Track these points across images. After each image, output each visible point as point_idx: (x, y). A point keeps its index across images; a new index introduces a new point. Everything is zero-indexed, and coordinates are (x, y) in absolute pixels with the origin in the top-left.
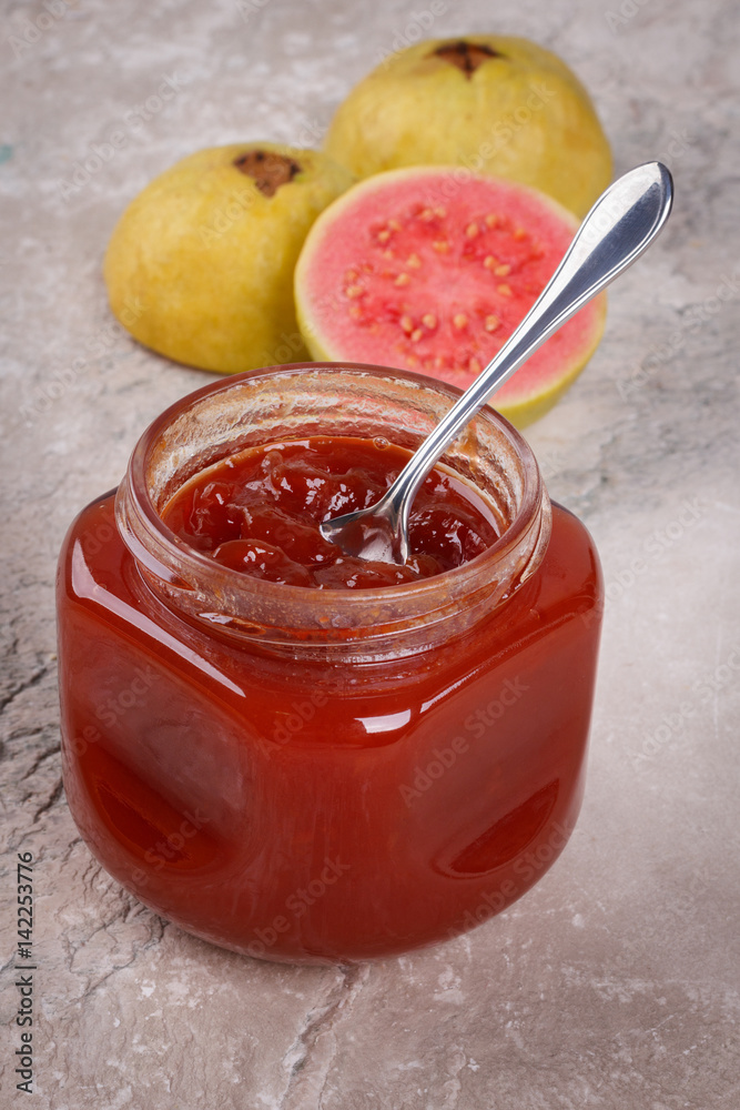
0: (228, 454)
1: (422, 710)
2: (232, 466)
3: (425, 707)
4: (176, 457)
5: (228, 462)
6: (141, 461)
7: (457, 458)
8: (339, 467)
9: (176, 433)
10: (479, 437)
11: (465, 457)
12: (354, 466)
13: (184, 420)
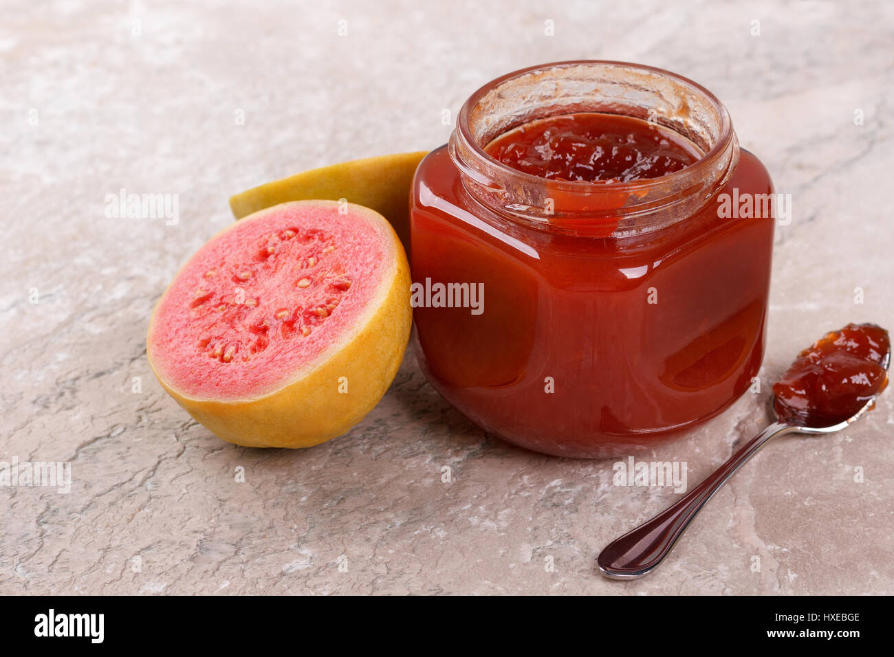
0: (521, 124)
1: (654, 267)
2: (523, 131)
3: (656, 264)
4: (487, 119)
5: (520, 129)
6: (465, 117)
7: (676, 121)
8: (596, 132)
9: (488, 103)
10: (689, 105)
11: (680, 120)
12: (605, 132)
13: (493, 95)
